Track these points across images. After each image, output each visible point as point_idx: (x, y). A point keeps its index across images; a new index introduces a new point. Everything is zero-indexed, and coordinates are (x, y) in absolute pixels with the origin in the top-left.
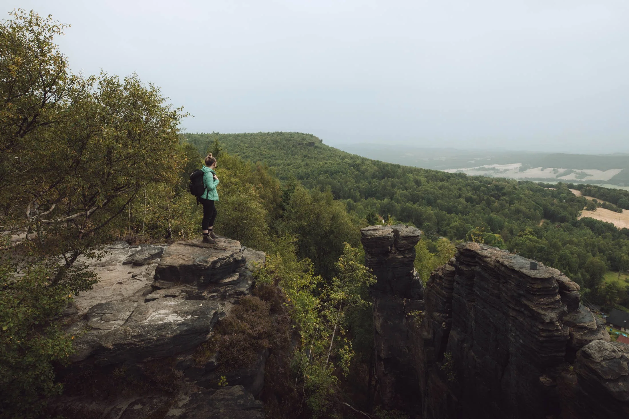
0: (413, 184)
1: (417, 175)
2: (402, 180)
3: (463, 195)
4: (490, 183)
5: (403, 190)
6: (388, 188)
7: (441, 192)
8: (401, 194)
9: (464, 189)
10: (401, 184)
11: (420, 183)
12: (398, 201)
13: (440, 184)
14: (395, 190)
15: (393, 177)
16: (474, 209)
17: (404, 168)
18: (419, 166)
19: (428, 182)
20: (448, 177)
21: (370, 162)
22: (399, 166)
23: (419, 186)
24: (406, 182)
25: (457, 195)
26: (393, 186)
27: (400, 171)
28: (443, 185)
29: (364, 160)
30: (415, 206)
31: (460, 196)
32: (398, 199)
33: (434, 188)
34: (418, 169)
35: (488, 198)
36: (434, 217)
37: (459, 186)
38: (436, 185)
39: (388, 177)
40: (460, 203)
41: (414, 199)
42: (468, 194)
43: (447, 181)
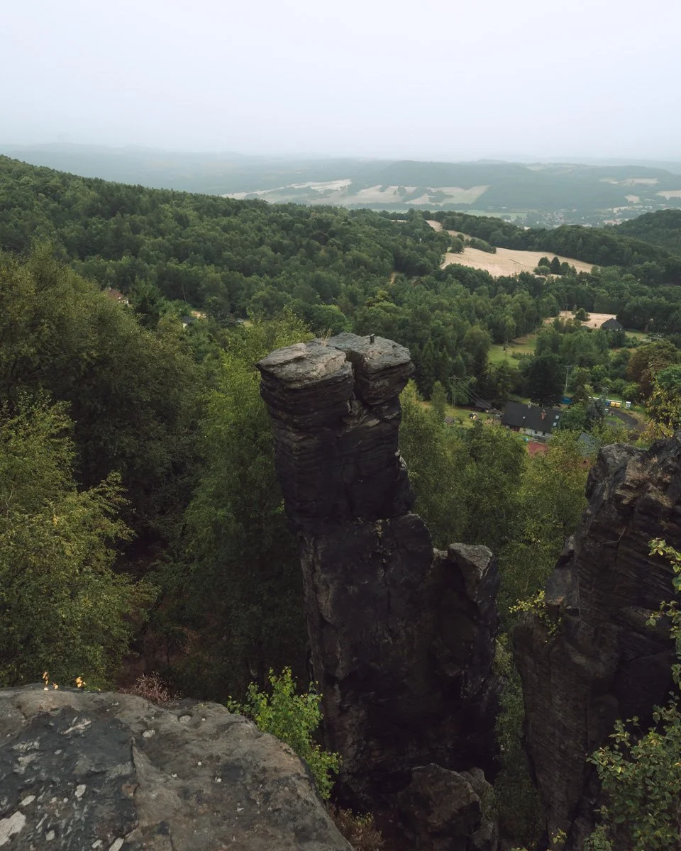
0: (175, 224)
1: (178, 205)
2: (152, 218)
3: (267, 241)
4: (308, 216)
5: (156, 238)
6: (124, 234)
7: (227, 236)
8: (153, 244)
9: (267, 228)
10: (151, 224)
11: (188, 221)
12: (148, 259)
13: (224, 221)
14: (141, 236)
15: (133, 213)
16: (288, 265)
17: (151, 193)
18: (180, 189)
19: (201, 218)
20: (236, 207)
21: (81, 182)
22: (140, 190)
23: (185, 227)
24: (160, 221)
25: (256, 239)
26: (135, 229)
27: (144, 199)
28: (229, 222)
29: (66, 179)
30: (183, 267)
31: (261, 242)
32: (148, 255)
33: (213, 229)
34: (179, 195)
35: (308, 243)
36: (222, 284)
37: (256, 223)
38: (218, 224)
39: (123, 212)
40: (264, 255)
41: (180, 253)
42: (276, 238)
43: (236, 214)
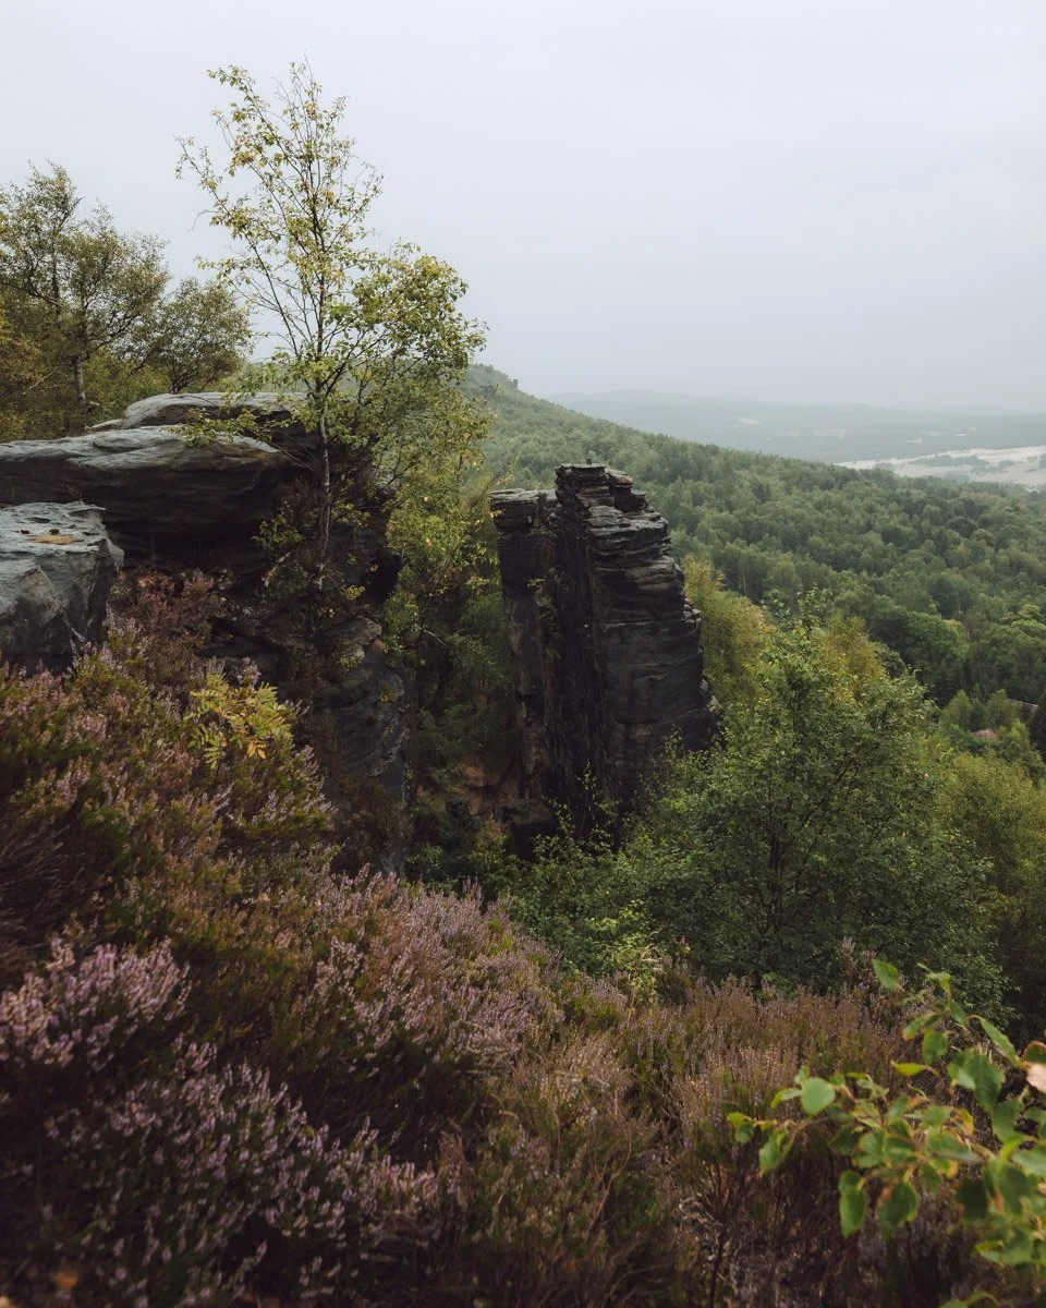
0: (751, 494)
1: (760, 472)
2: (721, 486)
3: (878, 525)
4: (955, 495)
5: (721, 511)
6: (682, 504)
7: (820, 515)
8: (715, 519)
9: (882, 509)
10: (718, 494)
11: (769, 493)
12: (706, 539)
13: (818, 495)
14: (702, 509)
15: (698, 477)
16: (903, 561)
17: (727, 454)
18: (767, 451)
19: (788, 491)
20: (846, 478)
21: (641, 439)
22: (714, 450)
23: (764, 501)
24: (731, 491)
25: (862, 522)
26: (697, 500)
27: (716, 463)
28: (827, 497)
29: (623, 434)
30: (751, 550)
31: (869, 527)
32: (707, 533)
33: (802, 505)
34: (765, 458)
35: (941, 532)
36: (795, 577)
37: (868, 501)
38: (810, 499)
39: (685, 477)
40: (868, 544)
41: (750, 534)
42: (891, 523)
43: (840, 488)
